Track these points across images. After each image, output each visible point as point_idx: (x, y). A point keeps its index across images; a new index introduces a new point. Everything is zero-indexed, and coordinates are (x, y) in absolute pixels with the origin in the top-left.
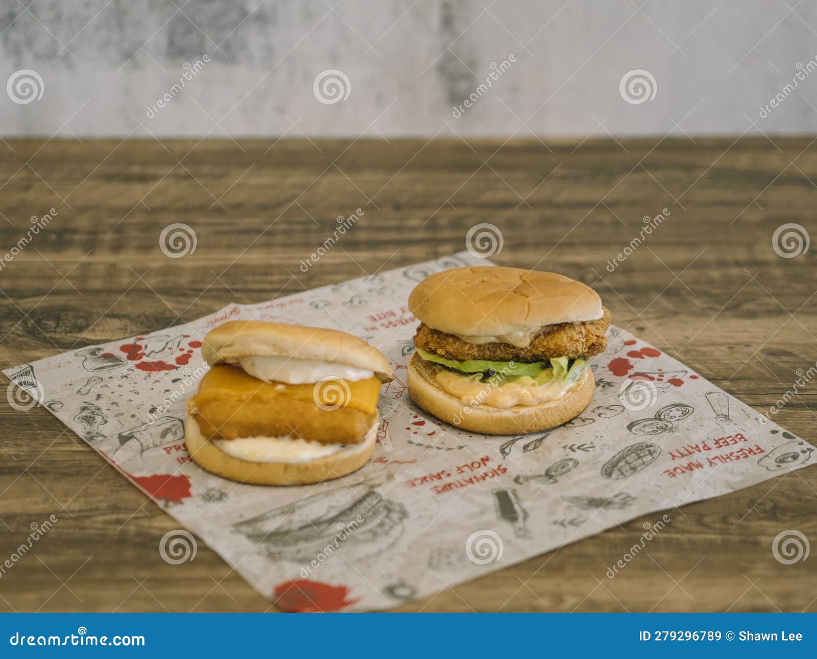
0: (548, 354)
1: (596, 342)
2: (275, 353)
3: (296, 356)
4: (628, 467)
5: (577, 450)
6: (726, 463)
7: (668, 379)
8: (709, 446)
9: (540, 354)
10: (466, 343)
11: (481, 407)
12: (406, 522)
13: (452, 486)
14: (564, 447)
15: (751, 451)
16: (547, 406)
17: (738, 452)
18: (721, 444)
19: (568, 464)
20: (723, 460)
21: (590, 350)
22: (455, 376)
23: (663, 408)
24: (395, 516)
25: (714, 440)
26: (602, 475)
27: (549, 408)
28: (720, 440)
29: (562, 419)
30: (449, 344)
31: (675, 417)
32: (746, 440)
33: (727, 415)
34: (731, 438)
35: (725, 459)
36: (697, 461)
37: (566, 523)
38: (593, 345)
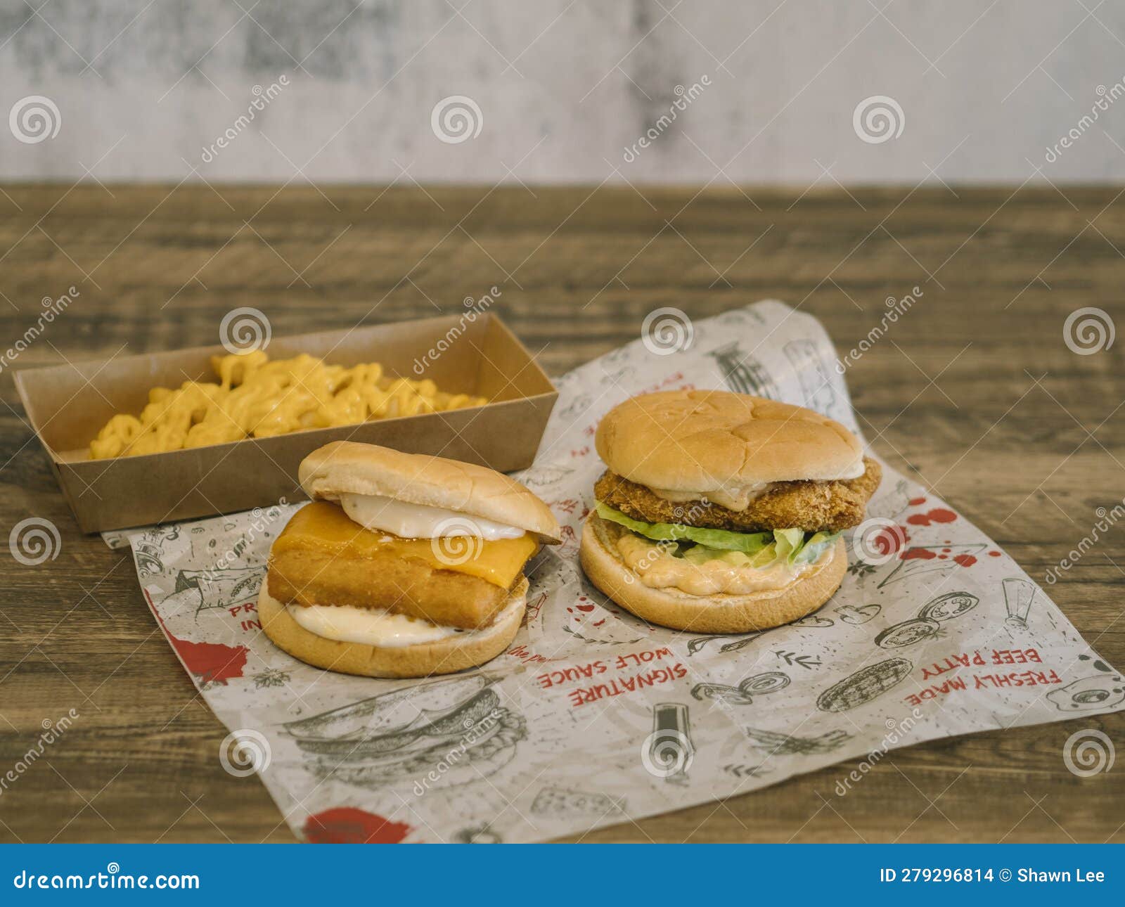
0: (773, 523)
1: (846, 511)
2: (379, 494)
3: (408, 500)
4: (857, 695)
5: (794, 663)
6: (1001, 687)
7: (955, 556)
8: (983, 660)
9: (762, 521)
10: (659, 499)
11: (669, 590)
12: (521, 744)
13: (603, 691)
14: (778, 654)
15: (1042, 677)
16: (763, 596)
17: (1022, 675)
18: (1001, 659)
19: (776, 681)
20: (998, 682)
21: (838, 522)
22: (642, 544)
23: (933, 601)
24: (508, 735)
25: (994, 651)
26: (818, 705)
27: (765, 600)
28: (1001, 653)
29: (786, 616)
30: (635, 498)
31: (948, 613)
32: (1039, 660)
33: (1024, 617)
34: (1019, 654)
35: (1001, 682)
36: (959, 678)
37: (741, 771)
38: (841, 514)
